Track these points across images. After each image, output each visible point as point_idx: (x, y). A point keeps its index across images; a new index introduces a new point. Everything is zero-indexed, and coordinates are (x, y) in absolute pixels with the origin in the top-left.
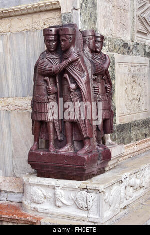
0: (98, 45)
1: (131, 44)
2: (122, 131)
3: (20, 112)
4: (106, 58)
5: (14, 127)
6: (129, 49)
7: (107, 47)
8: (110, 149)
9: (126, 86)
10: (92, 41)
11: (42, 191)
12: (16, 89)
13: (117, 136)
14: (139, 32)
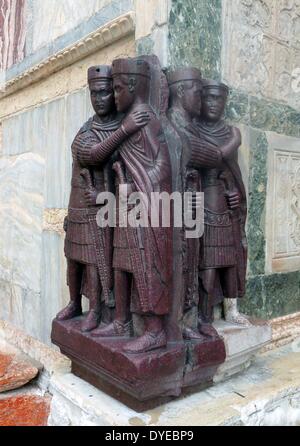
0: (212, 104)
2: (279, 286)
4: (230, 133)
7: (247, 116)
8: (225, 337)
9: (295, 199)
10: (191, 92)
13: (264, 299)
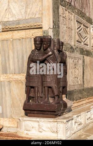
0: (61, 47)
1: (74, 47)
3: (16, 82)
4: (64, 54)
5: (12, 90)
6: (73, 49)
9: (72, 70)
11: (31, 124)
12: (15, 70)
14: (78, 41)
